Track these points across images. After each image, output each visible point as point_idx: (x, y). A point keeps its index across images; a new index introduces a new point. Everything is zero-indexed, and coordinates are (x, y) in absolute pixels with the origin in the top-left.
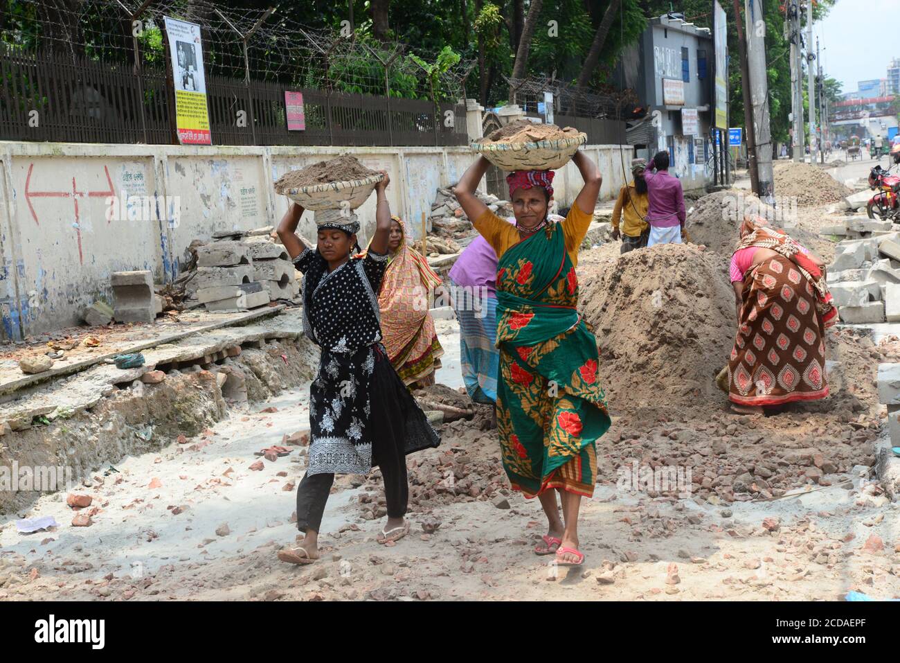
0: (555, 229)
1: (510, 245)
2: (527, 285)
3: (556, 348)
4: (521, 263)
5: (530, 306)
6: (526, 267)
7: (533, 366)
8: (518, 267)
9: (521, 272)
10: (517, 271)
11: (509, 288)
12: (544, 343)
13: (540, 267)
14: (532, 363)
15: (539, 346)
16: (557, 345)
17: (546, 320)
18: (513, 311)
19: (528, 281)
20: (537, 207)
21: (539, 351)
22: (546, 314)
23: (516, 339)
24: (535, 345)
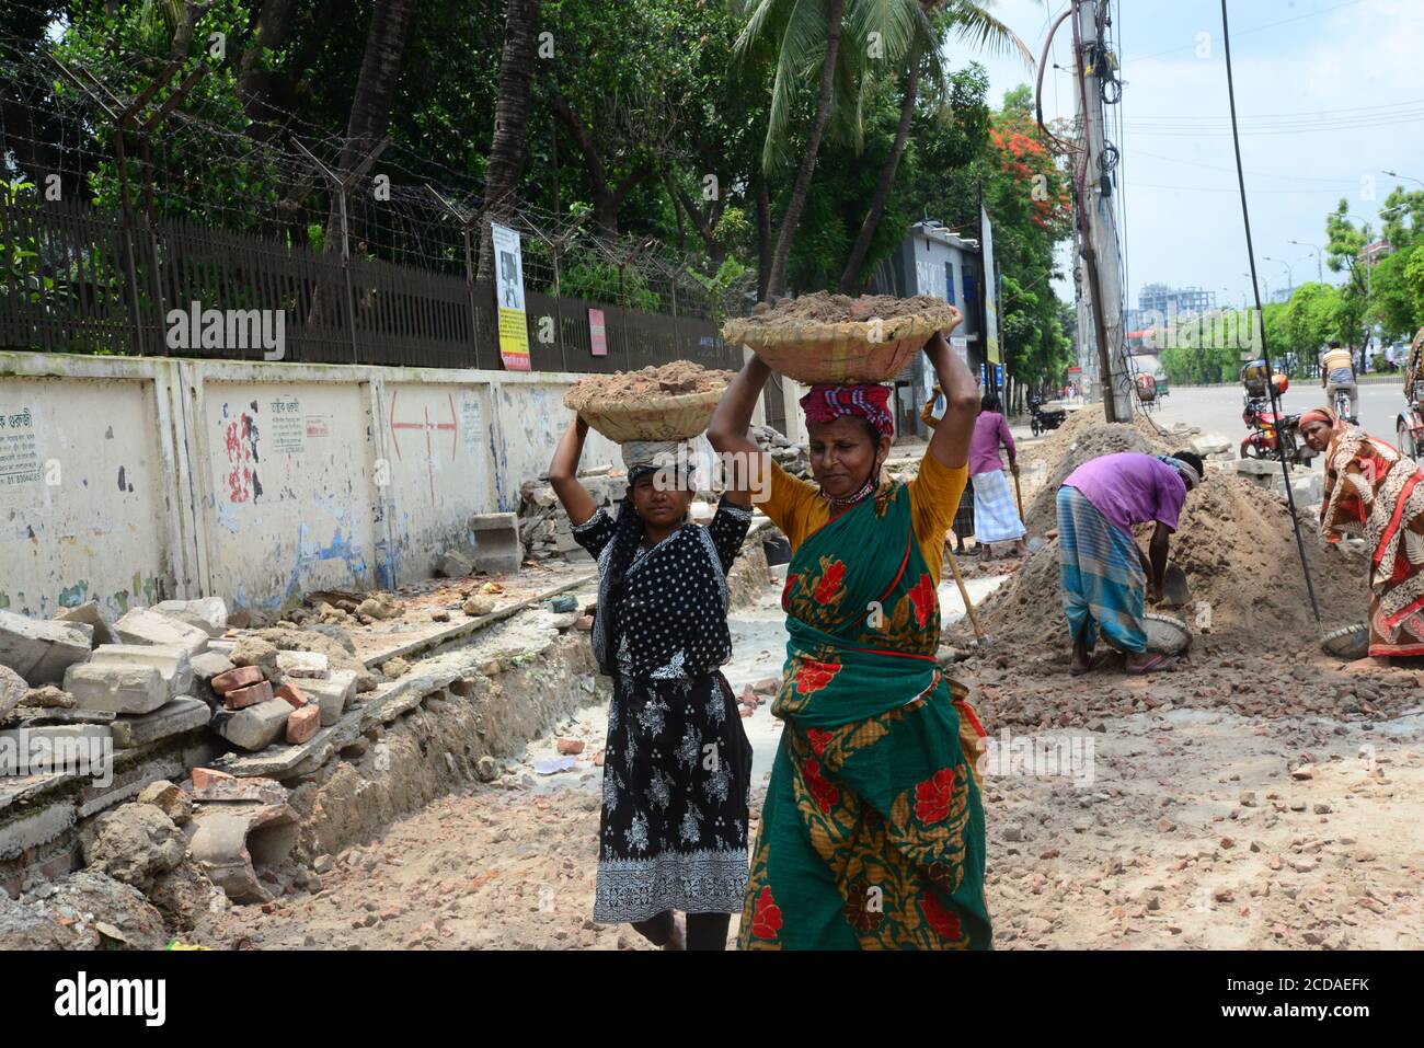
0: (893, 498)
1: (812, 530)
2: (833, 606)
3: (882, 737)
4: (825, 563)
5: (836, 647)
6: (834, 572)
7: (834, 769)
8: (818, 572)
9: (823, 582)
10: (817, 579)
11: (804, 611)
12: (859, 724)
13: (858, 570)
14: (832, 763)
15: (846, 730)
16: (884, 732)
17: (864, 679)
18: (806, 656)
19: (834, 599)
20: (854, 457)
21: (846, 740)
22: (867, 668)
23: (805, 712)
24: (841, 726)
